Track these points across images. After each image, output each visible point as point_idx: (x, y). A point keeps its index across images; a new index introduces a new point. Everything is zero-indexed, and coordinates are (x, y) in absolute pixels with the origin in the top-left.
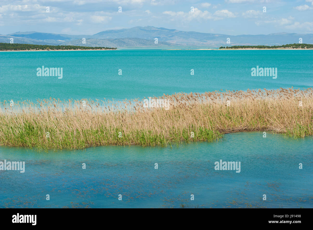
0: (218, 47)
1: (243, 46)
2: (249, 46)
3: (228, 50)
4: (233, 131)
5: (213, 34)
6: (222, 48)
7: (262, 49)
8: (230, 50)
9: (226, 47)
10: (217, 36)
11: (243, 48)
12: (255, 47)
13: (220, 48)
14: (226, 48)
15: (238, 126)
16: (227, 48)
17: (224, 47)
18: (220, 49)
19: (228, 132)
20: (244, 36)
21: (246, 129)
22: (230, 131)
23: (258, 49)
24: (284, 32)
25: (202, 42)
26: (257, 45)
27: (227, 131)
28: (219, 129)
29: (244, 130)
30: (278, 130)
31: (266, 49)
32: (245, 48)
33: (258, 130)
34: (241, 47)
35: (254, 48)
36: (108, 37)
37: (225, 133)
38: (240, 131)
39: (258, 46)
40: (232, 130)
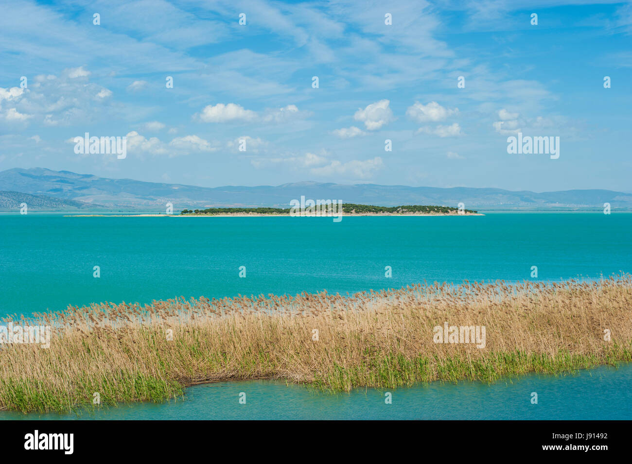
0: (178, 211)
1: (229, 209)
2: (240, 209)
3: (199, 216)
4: (207, 380)
5: (168, 185)
6: (186, 212)
7: (267, 215)
8: (202, 216)
9: (193, 210)
10: (176, 188)
11: (229, 213)
12: (253, 212)
13: (183, 212)
14: (194, 212)
15: (218, 371)
16: (197, 212)
17: (191, 212)
18: (182, 214)
19: (198, 381)
20: (231, 188)
21: (233, 376)
22: (201, 381)
23: (259, 215)
24: (310, 182)
25: (145, 201)
26: (256, 206)
27: (195, 381)
28: (178, 376)
29: (230, 377)
30: (298, 377)
31: (274, 215)
32: (231, 212)
33: (257, 377)
34: (224, 212)
35: (250, 212)
37: (192, 385)
38: (221, 379)
39: (259, 209)
40: (206, 378)
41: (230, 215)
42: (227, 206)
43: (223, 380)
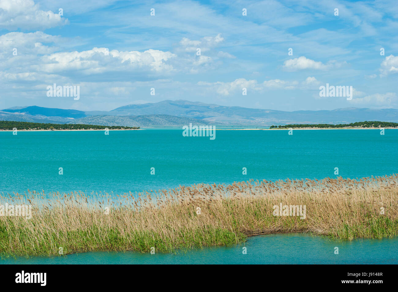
0: (269, 126)
1: (300, 125)
2: (307, 125)
3: (281, 130)
4: (263, 232)
5: (263, 110)
6: (273, 127)
7: (324, 129)
8: (284, 130)
9: (278, 126)
10: (268, 112)
11: (300, 128)
12: (315, 127)
13: (271, 127)
14: (278, 127)
15: (270, 227)
16: (280, 127)
17: (276, 127)
18: (271, 128)
19: (257, 233)
20: (302, 112)
21: (279, 230)
22: (259, 233)
23: (319, 129)
24: (353, 107)
25: (248, 120)
26: (318, 123)
27: (255, 233)
28: (244, 230)
29: (278, 231)
30: (320, 231)
31: (329, 129)
32: (302, 127)
33: (295, 231)
34: (298, 127)
35: (314, 127)
36: (129, 114)
37: (252, 236)
38: (272, 232)
39: (319, 125)
40: (262, 231)
41: (301, 129)
42: (299, 123)
43: (274, 232)
